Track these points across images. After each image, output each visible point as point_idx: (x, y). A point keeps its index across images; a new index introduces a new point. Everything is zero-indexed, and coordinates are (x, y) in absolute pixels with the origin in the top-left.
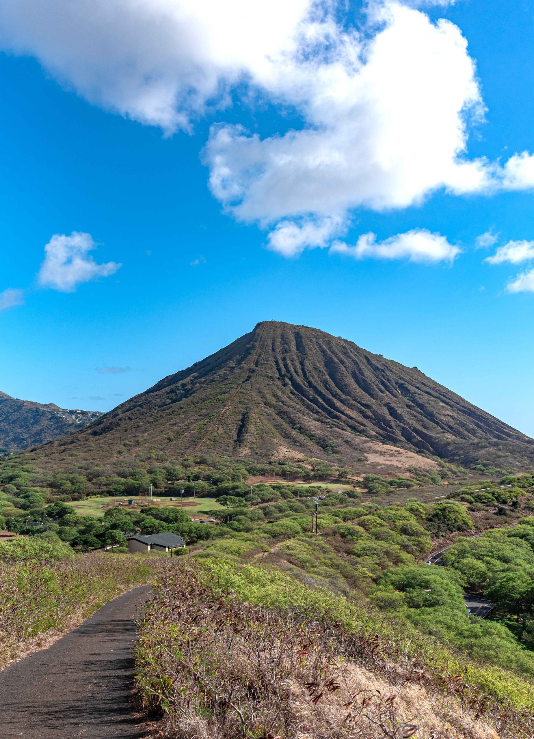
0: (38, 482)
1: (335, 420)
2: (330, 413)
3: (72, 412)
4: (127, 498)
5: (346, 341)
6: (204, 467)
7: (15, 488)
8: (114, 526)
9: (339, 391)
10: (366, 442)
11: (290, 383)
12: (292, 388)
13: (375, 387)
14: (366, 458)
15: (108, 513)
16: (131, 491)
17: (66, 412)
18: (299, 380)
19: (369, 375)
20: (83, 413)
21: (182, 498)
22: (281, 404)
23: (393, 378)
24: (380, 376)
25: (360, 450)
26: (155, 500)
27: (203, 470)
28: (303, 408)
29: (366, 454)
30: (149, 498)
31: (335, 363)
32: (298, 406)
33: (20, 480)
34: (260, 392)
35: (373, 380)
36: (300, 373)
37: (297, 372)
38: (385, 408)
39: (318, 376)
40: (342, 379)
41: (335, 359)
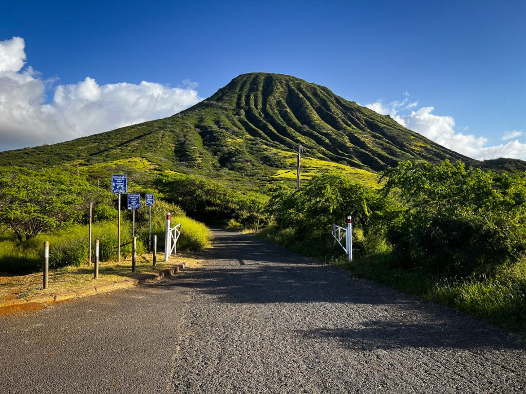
11: (243, 113)
12: (243, 117)
18: (256, 111)
19: (336, 110)
23: (364, 118)
24: (348, 114)
31: (301, 99)
35: (340, 115)
36: (260, 106)
37: (256, 106)
38: (347, 137)
39: (278, 109)
40: (305, 112)
41: (301, 96)
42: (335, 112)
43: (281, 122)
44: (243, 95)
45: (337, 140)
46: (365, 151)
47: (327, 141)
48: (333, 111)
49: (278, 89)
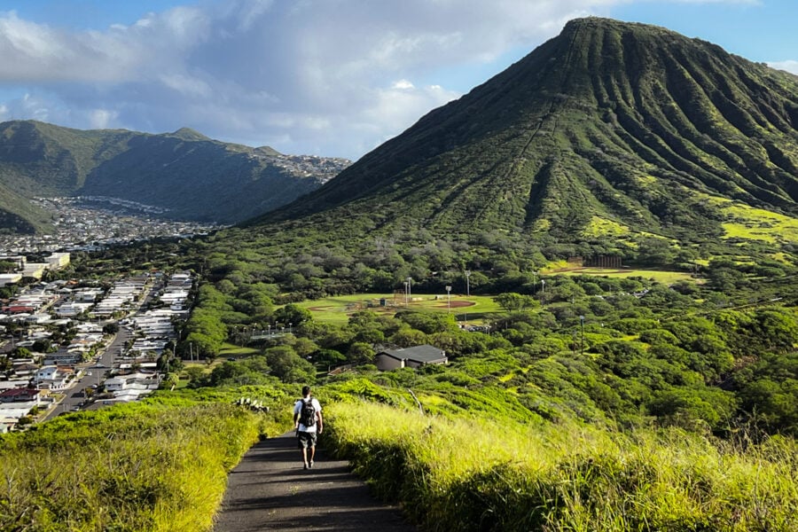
0: (261, 275)
1: (682, 172)
2: (674, 162)
3: (296, 160)
4: (377, 297)
5: (707, 44)
6: (483, 251)
7: (232, 284)
8: (360, 338)
9: (691, 126)
10: (725, 205)
11: (615, 117)
12: (618, 125)
13: (750, 116)
14: (723, 230)
15: (354, 320)
16: (381, 287)
17: (289, 159)
18: (630, 111)
19: (741, 95)
20: (314, 161)
21: (449, 296)
22: (599, 151)
23: (782, 101)
24: (760, 99)
25: (716, 218)
26: (415, 299)
27: (482, 254)
28: (634, 155)
29: (724, 225)
30: (408, 296)
31: (688, 81)
32: (626, 153)
33: (238, 275)
34: (568, 133)
35: (748, 105)
36: (631, 100)
37: (626, 99)
38: (764, 149)
39: (659, 102)
40: (698, 106)
41: (687, 75)
42: (739, 100)
43: (670, 128)
44: (599, 77)
45: (752, 157)
46: (791, 176)
47: (740, 162)
48: (737, 97)
49: (650, 62)
